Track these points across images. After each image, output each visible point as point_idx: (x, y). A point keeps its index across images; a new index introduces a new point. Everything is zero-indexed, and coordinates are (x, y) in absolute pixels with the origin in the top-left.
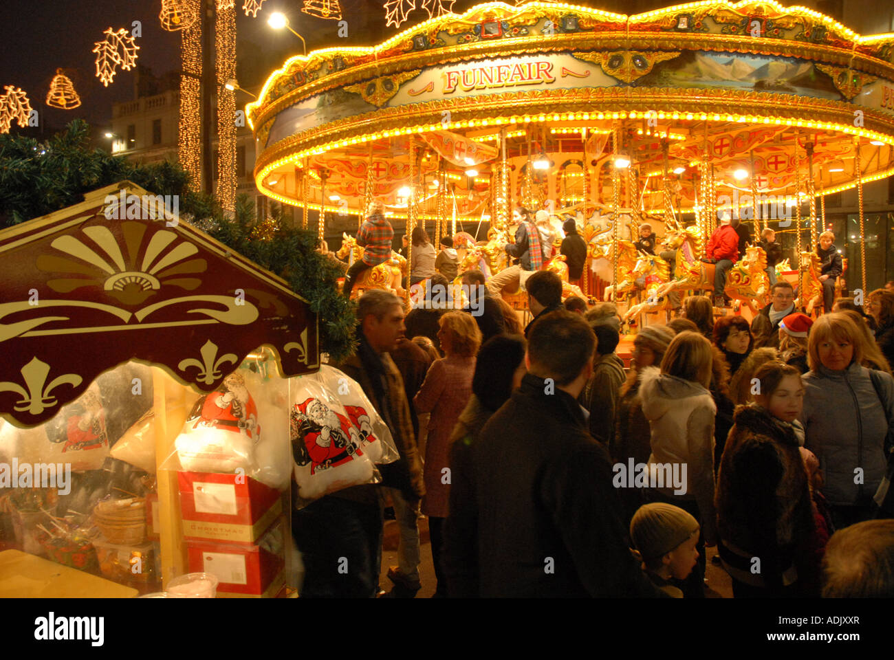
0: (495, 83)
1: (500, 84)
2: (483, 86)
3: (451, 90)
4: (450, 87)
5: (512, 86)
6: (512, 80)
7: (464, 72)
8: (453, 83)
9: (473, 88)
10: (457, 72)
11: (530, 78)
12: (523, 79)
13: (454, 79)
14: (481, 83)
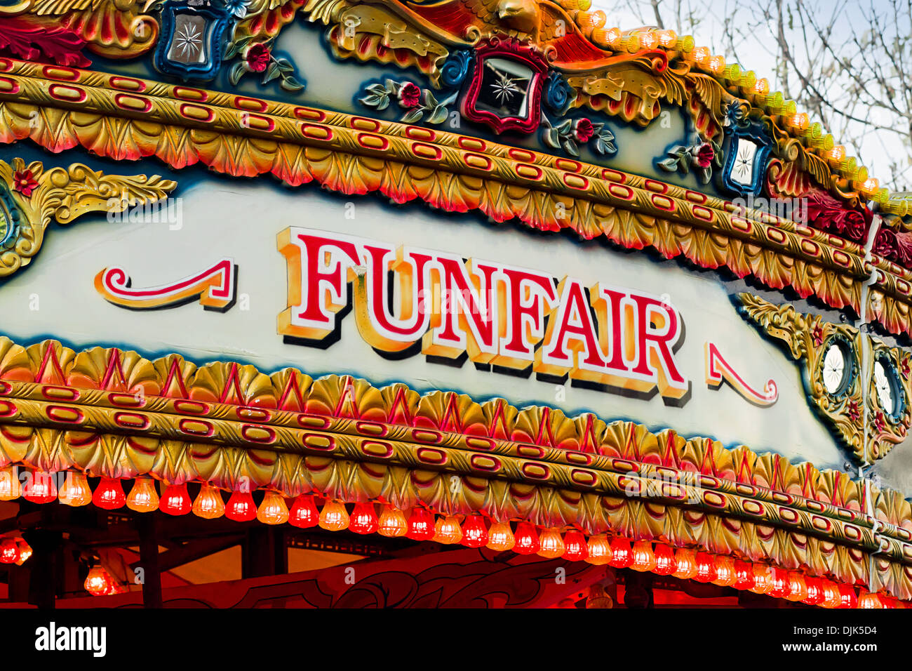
0: (499, 349)
1: (518, 360)
2: (452, 349)
3: (322, 329)
4: (313, 312)
5: (561, 380)
6: (558, 353)
7: (378, 254)
8: (330, 301)
9: (416, 348)
10: (349, 249)
11: (617, 363)
12: (594, 359)
13: (335, 279)
14: (449, 334)
